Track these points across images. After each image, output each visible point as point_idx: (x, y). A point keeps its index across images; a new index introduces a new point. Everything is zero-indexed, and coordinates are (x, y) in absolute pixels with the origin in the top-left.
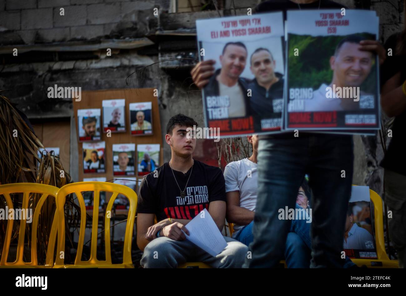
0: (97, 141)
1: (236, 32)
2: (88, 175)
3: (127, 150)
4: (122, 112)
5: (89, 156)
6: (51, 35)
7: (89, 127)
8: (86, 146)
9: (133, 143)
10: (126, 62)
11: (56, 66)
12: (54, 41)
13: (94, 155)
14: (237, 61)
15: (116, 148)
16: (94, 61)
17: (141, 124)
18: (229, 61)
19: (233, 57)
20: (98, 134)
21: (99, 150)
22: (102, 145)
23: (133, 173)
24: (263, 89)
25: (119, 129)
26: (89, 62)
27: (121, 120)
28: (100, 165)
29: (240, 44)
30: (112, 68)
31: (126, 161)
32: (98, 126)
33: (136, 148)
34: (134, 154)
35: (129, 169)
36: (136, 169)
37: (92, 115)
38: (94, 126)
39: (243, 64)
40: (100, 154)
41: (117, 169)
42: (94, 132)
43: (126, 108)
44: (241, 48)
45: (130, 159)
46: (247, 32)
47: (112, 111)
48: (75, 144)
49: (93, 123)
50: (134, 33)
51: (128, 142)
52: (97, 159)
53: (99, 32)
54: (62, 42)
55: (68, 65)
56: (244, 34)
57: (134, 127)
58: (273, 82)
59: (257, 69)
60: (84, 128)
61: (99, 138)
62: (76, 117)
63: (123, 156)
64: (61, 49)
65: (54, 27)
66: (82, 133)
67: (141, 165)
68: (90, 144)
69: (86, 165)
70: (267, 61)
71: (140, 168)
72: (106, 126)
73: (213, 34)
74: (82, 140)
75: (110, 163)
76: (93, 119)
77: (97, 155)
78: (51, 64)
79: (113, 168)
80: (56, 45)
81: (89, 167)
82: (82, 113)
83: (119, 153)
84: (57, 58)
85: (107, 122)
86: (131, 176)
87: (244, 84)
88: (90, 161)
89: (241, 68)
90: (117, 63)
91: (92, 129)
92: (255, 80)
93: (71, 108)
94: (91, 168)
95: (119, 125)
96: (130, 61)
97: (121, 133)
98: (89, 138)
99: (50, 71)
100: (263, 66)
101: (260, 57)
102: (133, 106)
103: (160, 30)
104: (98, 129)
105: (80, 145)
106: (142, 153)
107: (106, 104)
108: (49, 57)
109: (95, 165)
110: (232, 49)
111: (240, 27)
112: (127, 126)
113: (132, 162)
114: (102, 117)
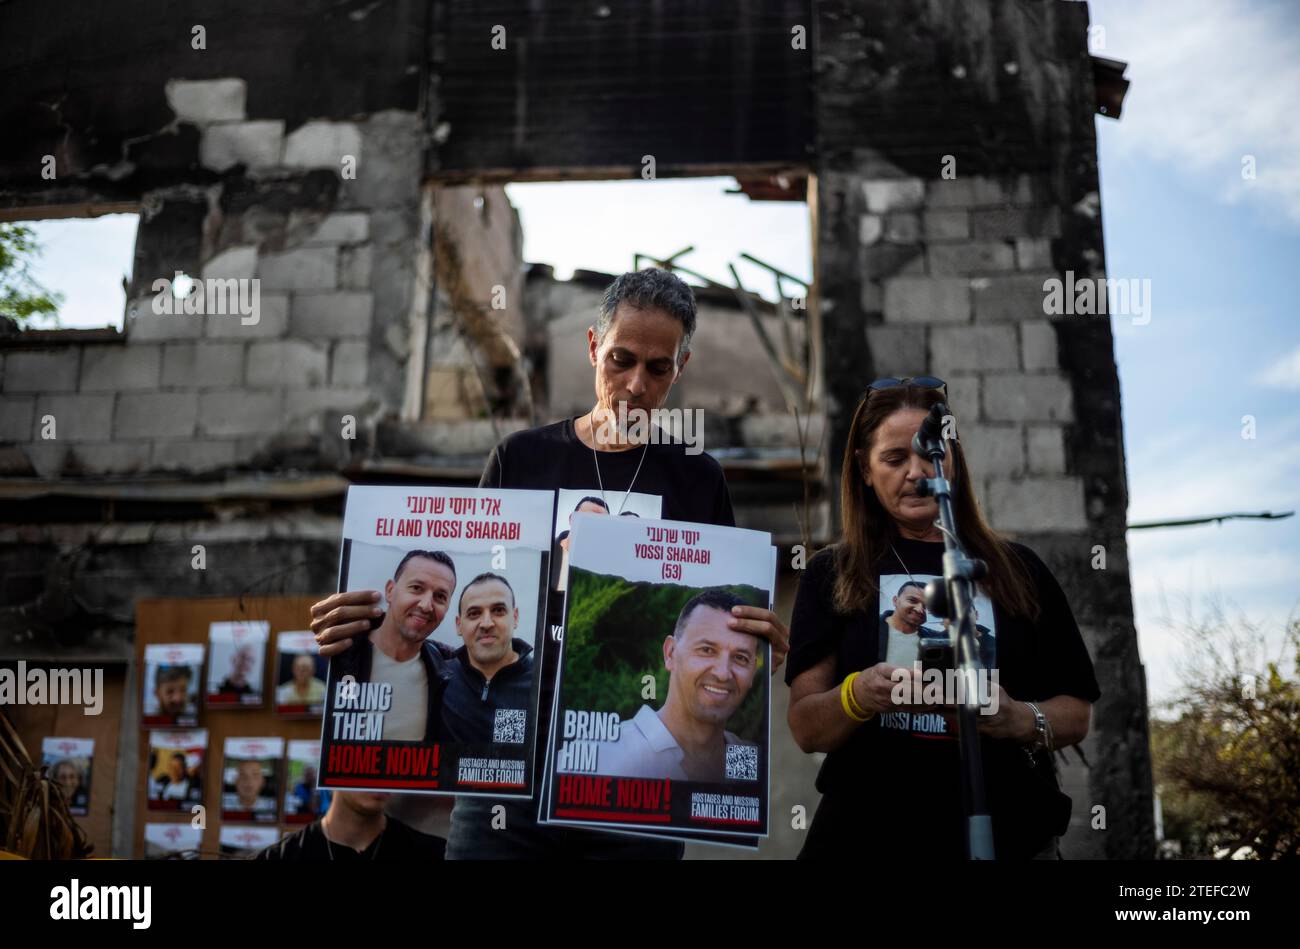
0: (186, 730)
1: (438, 529)
2: (158, 814)
3: (261, 755)
4: (258, 655)
5: (164, 766)
6: (103, 457)
7: (171, 692)
8: (159, 741)
9: (277, 734)
10: (282, 529)
11: (107, 534)
12: (108, 473)
13: (175, 763)
14: (426, 601)
15: (235, 747)
16: (202, 526)
17: (303, 687)
18: (407, 597)
19: (419, 588)
20: (190, 709)
21: (191, 751)
22: (200, 740)
23: (270, 817)
24: (479, 677)
25: (247, 700)
26: (188, 528)
27: (254, 677)
28: (189, 791)
29: (442, 558)
30: (245, 544)
31: (257, 784)
32: (193, 688)
33: (285, 749)
34: (280, 765)
35: (262, 804)
36: (280, 804)
37: (181, 661)
38: (183, 690)
39: (440, 607)
40: (192, 761)
41: (231, 802)
42: (181, 704)
43: (270, 645)
44: (443, 569)
45: (267, 779)
46: (464, 530)
47: (231, 652)
48: (132, 734)
49: (181, 682)
50: (310, 461)
51: (266, 734)
52: (183, 775)
53: (225, 456)
54: (129, 476)
55: (137, 533)
56: (456, 534)
57: (286, 694)
58: (505, 663)
59: (471, 625)
60: (157, 692)
61: (192, 721)
62: (141, 665)
63: (249, 770)
64: (123, 492)
65: (113, 439)
66: (151, 705)
67: (296, 794)
68: (169, 735)
69: (154, 787)
70: (498, 609)
71: (292, 803)
72: (213, 689)
73: (382, 524)
74: (149, 723)
75: (215, 788)
76: (181, 672)
77: (184, 765)
78: (94, 529)
79: (222, 801)
80: (112, 484)
81: (161, 794)
82: (158, 655)
83: (239, 763)
84: (111, 515)
85: (216, 679)
86: (266, 824)
87: (433, 658)
88: (165, 780)
89: (433, 619)
90: (257, 531)
91: (176, 697)
92: (463, 653)
93: (131, 639)
94: (166, 796)
95: (247, 689)
96: (293, 526)
97: (250, 710)
98: (168, 718)
99: (92, 545)
100: (486, 620)
101: (484, 596)
102: (289, 642)
103: (376, 458)
104: (194, 699)
105: (145, 737)
106: (299, 763)
107: (222, 633)
108: (92, 510)
109: (177, 790)
110: (420, 569)
111: (448, 515)
112: (268, 692)
113: (273, 787)
114: (204, 668)
